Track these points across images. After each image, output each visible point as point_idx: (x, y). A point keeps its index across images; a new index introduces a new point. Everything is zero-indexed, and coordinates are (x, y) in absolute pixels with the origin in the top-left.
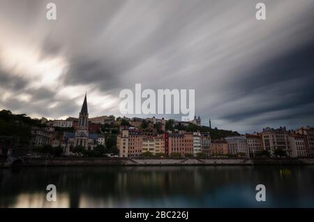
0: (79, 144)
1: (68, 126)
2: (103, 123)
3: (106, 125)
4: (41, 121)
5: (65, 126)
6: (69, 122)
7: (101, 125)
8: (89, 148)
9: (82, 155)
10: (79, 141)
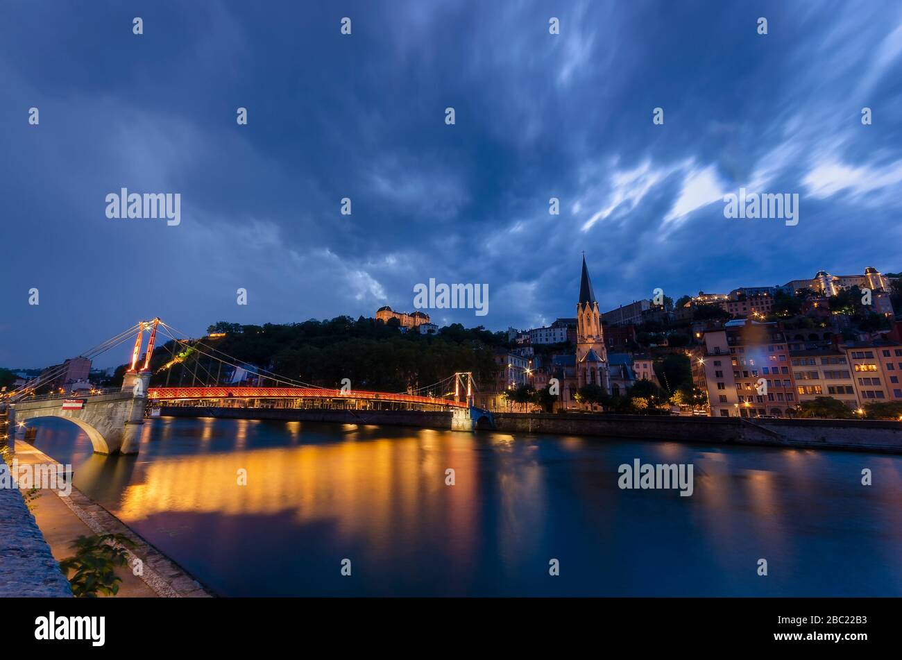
0: (589, 381)
1: (558, 340)
2: (639, 322)
3: (649, 326)
4: (507, 334)
5: (551, 341)
6: (558, 331)
7: (636, 327)
8: (615, 390)
9: (600, 409)
10: (588, 373)
